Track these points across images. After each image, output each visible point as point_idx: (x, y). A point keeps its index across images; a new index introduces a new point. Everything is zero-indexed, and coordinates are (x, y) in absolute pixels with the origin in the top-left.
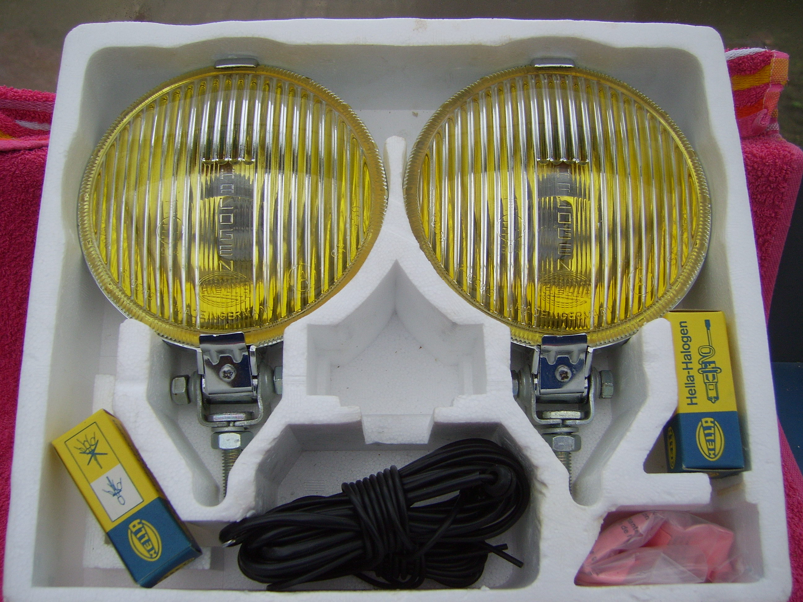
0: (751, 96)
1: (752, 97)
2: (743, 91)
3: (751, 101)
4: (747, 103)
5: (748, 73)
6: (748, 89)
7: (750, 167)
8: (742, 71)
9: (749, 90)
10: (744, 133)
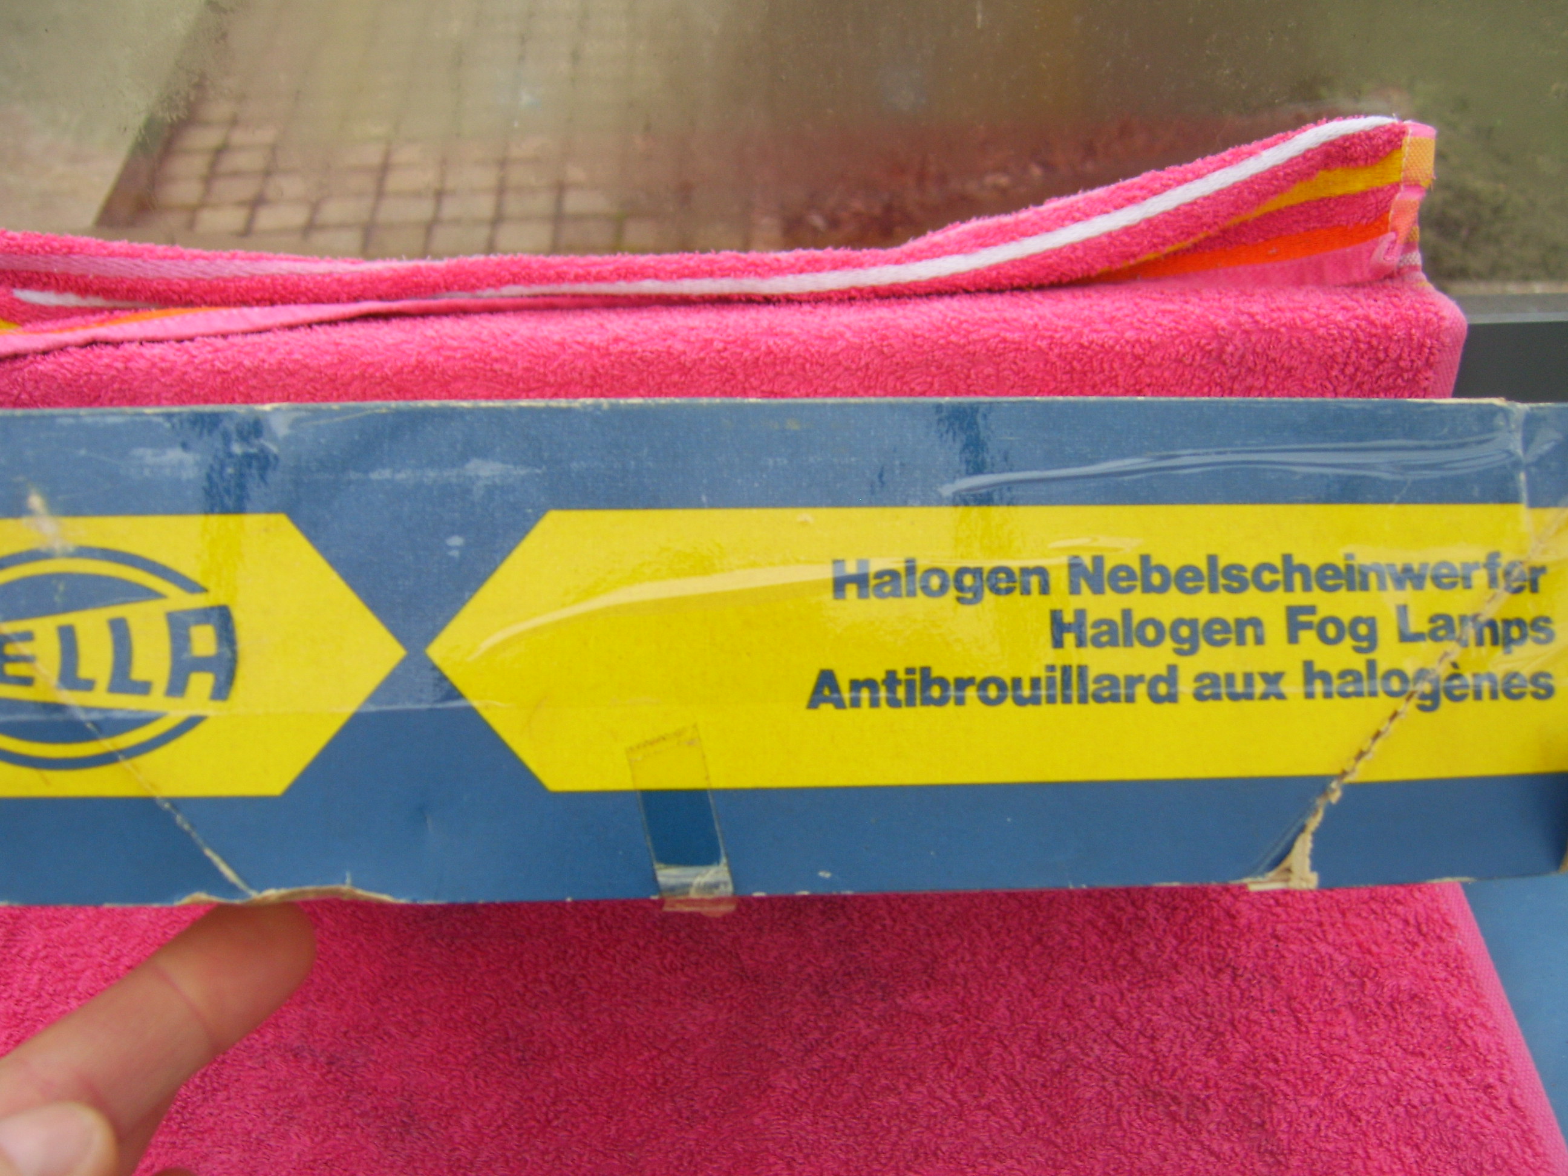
0: (1368, 206)
1: (1369, 208)
2: (1354, 196)
3: (1368, 215)
4: (1361, 218)
5: (1361, 163)
6: (1362, 192)
8: (1351, 160)
9: (1364, 195)
10: (1356, 276)
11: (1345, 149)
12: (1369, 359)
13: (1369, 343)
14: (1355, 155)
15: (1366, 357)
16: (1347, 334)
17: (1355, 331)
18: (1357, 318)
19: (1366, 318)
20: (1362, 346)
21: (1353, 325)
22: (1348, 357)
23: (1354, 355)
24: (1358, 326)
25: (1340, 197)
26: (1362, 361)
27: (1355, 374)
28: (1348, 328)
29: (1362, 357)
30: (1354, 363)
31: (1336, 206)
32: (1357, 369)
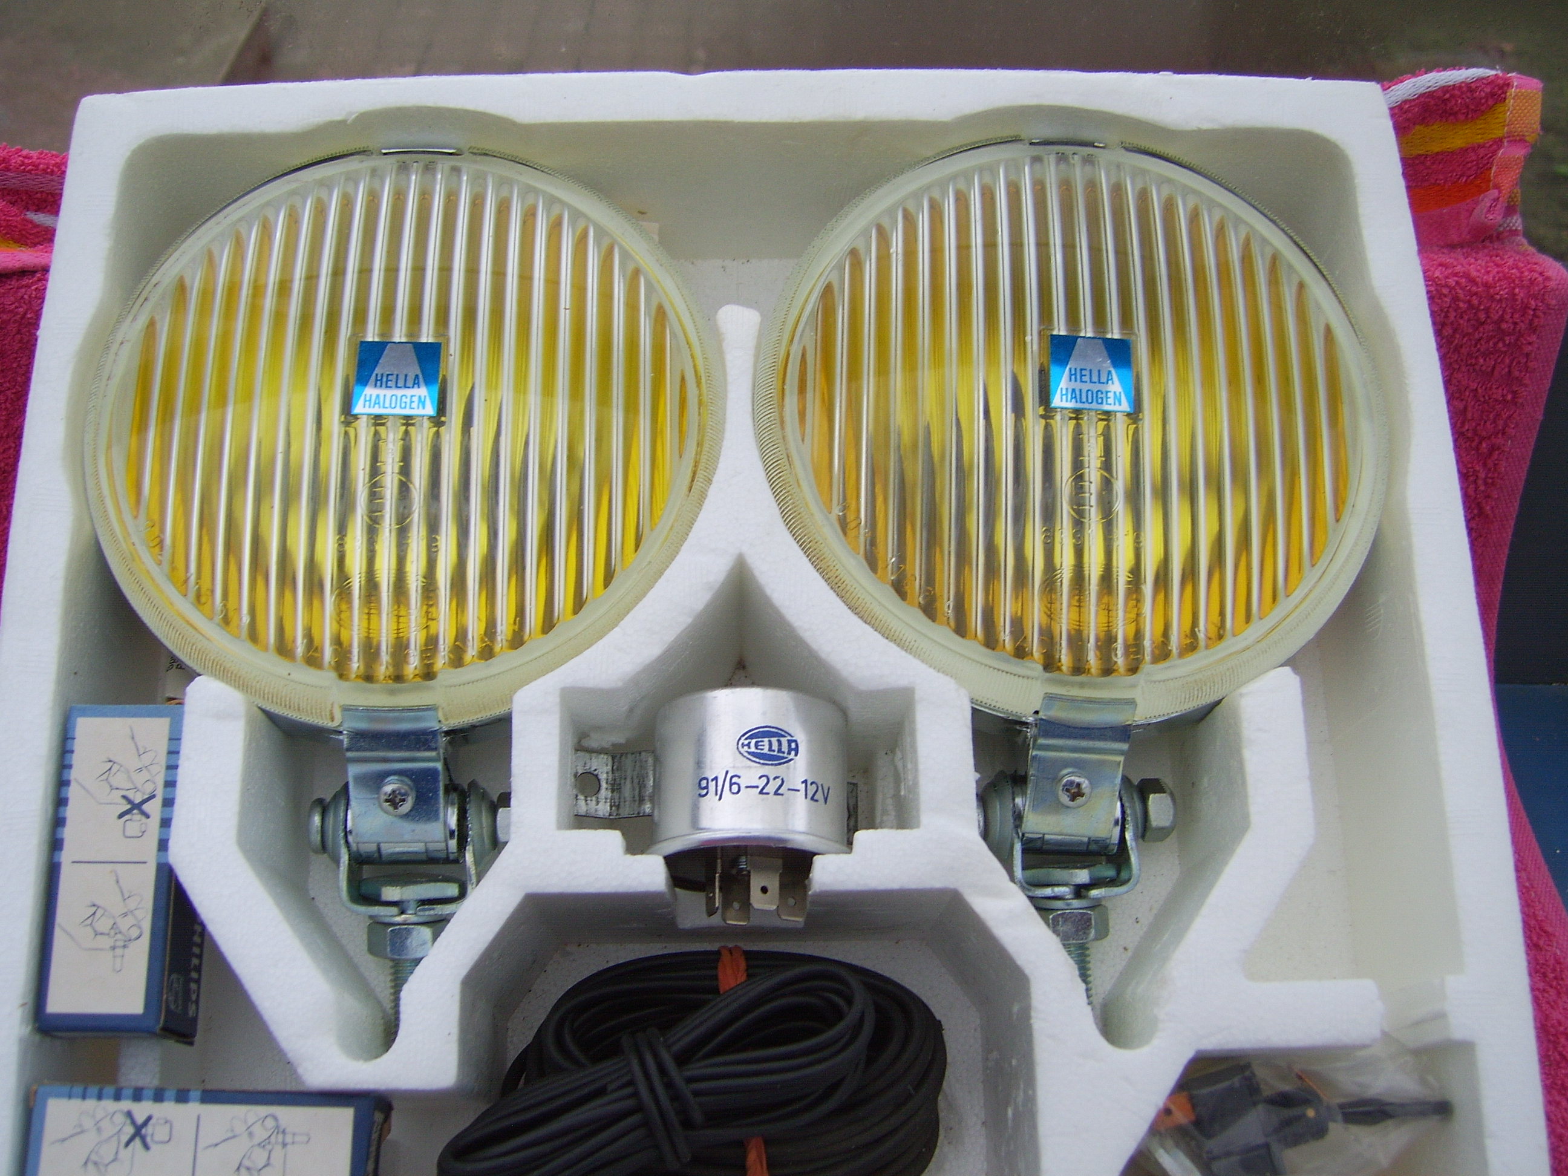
0: (1468, 163)
1: (1469, 165)
2: (1453, 153)
3: (1469, 173)
4: (1461, 176)
5: (1461, 117)
6: (1461, 149)
7: (1465, 303)
8: (1451, 114)
9: (1464, 151)
10: (1454, 237)
11: (1445, 101)
12: (1469, 320)
13: (1469, 302)
14: (1456, 109)
15: (1466, 317)
16: (1445, 291)
17: (1454, 288)
18: (1456, 275)
19: (1466, 275)
20: (1461, 305)
21: (1452, 282)
22: (1446, 317)
23: (1452, 315)
24: (1457, 283)
25: (1437, 154)
26: (1461, 322)
27: (1453, 336)
28: (1446, 286)
29: (1462, 317)
30: (1452, 323)
31: (1433, 163)
32: (1455, 331)
